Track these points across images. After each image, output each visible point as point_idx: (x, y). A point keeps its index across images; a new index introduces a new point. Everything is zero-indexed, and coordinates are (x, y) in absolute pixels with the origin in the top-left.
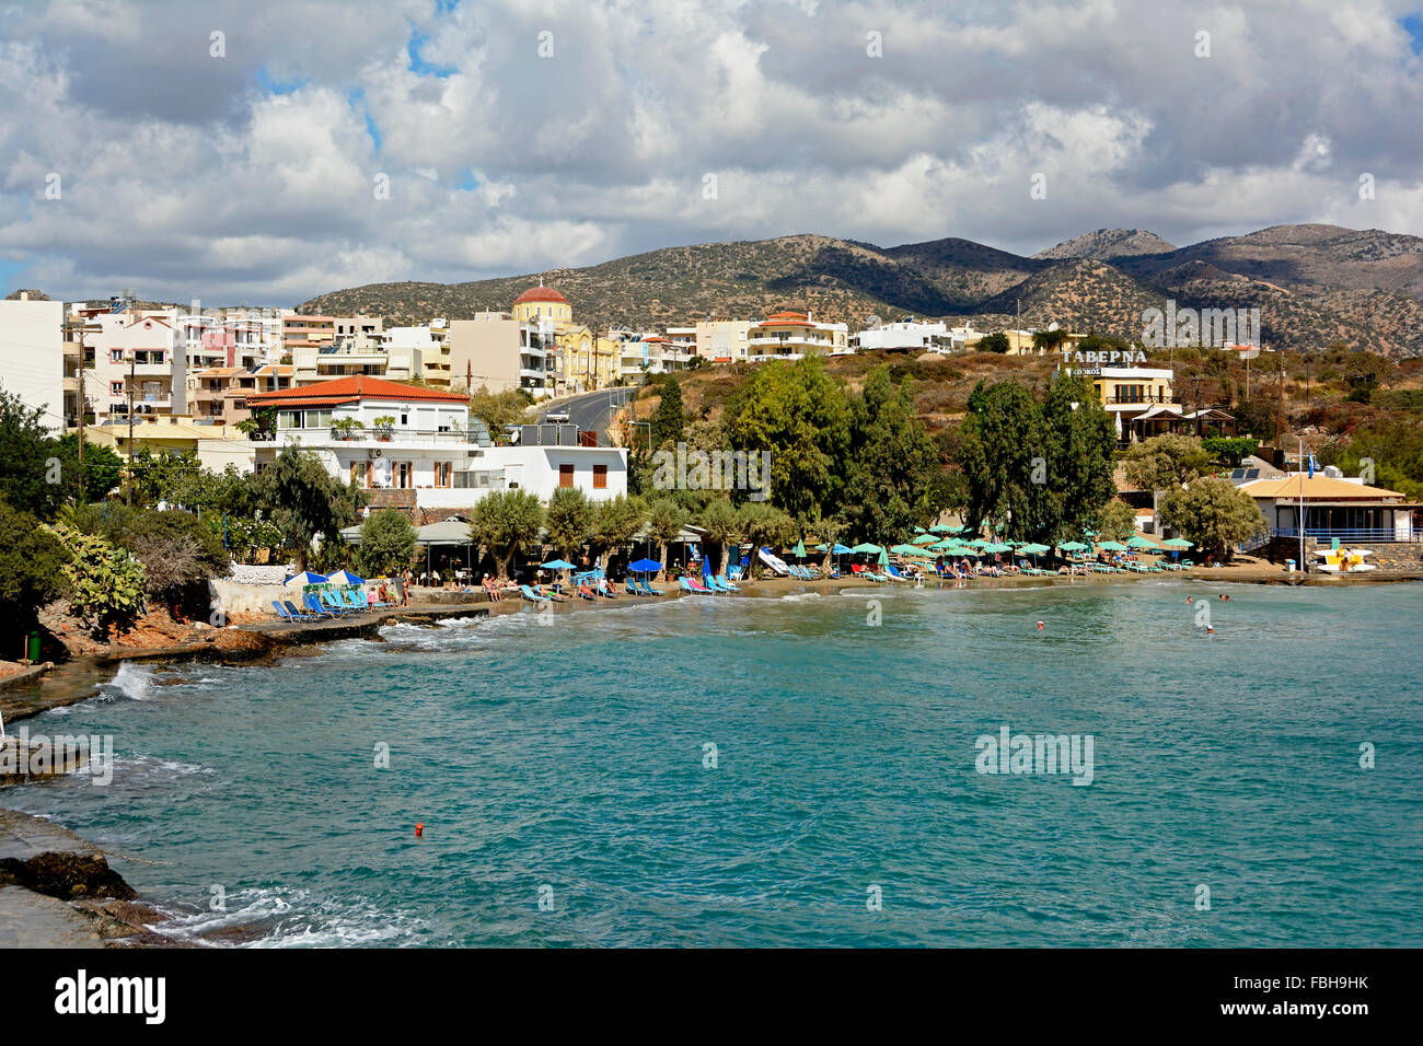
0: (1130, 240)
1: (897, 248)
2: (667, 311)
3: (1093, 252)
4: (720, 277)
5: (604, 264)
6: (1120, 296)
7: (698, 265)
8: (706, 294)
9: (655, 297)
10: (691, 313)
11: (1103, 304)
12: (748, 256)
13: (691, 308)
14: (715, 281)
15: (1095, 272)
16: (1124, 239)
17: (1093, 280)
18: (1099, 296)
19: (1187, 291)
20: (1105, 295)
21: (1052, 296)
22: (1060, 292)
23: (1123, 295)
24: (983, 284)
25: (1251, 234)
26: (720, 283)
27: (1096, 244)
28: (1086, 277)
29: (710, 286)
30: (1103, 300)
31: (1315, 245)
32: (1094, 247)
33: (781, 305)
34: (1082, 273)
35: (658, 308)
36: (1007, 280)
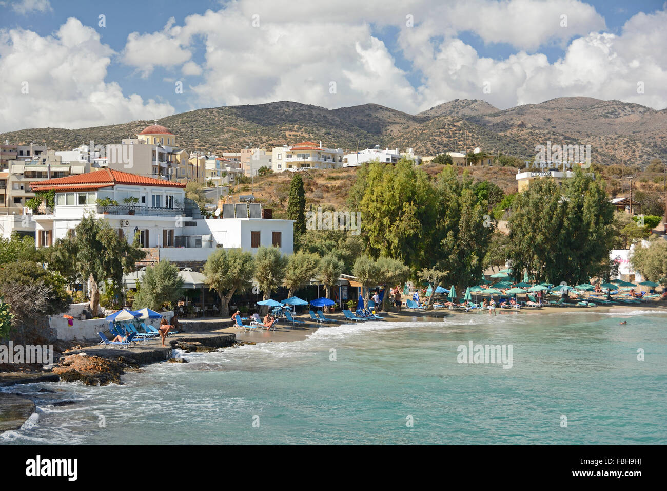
0: (473, 106)
1: (338, 110)
2: (204, 146)
3: (452, 112)
4: (235, 126)
5: (165, 118)
6: (470, 138)
7: (221, 119)
8: (226, 136)
9: (197, 137)
10: (218, 147)
11: (461, 143)
12: (251, 114)
13: (218, 145)
14: (232, 128)
15: (455, 124)
16: (470, 105)
17: (454, 129)
18: (459, 138)
19: (509, 135)
20: (462, 137)
21: (431, 138)
22: (436, 136)
23: (472, 137)
24: (389, 131)
25: (543, 103)
26: (234, 129)
27: (454, 108)
28: (451, 127)
29: (228, 131)
30: (462, 141)
31: (581, 108)
32: (452, 110)
33: (271, 143)
34: (449, 124)
35: (199, 144)
36: (404, 129)
